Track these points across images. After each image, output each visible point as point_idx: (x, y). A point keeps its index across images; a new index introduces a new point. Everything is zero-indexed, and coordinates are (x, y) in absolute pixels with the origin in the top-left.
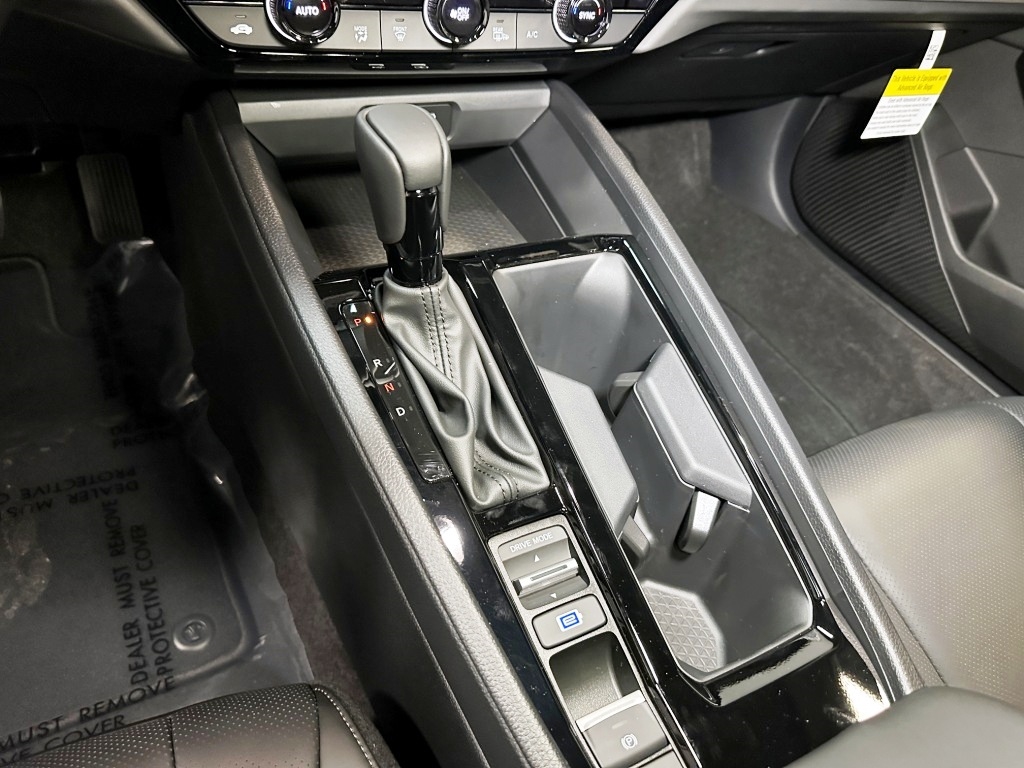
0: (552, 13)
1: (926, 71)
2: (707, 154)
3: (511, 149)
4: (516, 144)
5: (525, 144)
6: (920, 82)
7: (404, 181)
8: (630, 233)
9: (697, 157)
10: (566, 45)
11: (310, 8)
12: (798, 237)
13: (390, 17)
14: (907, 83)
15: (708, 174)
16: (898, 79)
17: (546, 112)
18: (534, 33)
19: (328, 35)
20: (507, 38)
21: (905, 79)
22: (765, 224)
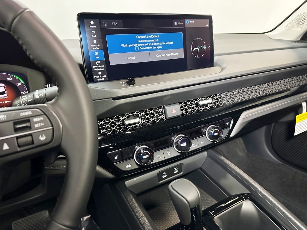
0: (206, 135)
1: (305, 113)
2: (244, 146)
3: (199, 170)
4: (200, 168)
5: (203, 168)
6: (305, 116)
7: (189, 206)
8: (250, 192)
9: (241, 147)
10: (212, 142)
11: (146, 156)
12: (282, 164)
13: (166, 150)
14: (301, 118)
15: (246, 151)
16: (298, 118)
17: (207, 158)
18: (203, 142)
19: (152, 161)
20: (196, 146)
21: (300, 117)
22: (270, 162)
